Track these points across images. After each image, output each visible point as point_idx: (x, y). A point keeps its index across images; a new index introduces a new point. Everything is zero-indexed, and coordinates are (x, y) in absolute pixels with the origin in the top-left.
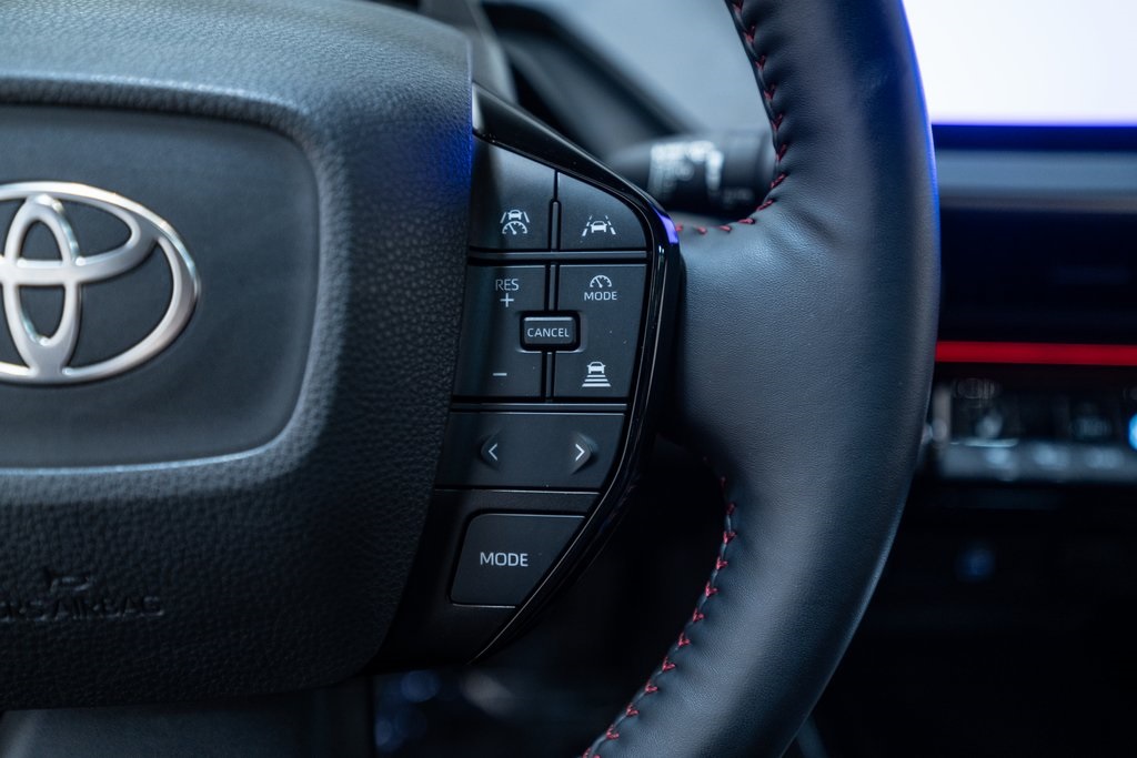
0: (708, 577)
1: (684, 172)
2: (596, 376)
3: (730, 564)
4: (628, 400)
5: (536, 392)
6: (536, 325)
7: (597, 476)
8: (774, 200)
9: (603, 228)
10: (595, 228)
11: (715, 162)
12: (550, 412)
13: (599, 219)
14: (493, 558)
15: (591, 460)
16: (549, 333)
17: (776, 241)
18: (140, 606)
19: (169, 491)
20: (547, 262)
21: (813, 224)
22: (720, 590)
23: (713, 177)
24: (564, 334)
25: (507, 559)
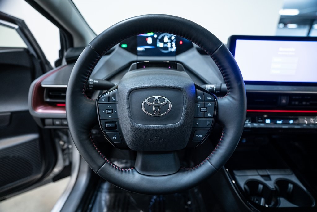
0: (221, 138)
1: (211, 89)
2: (209, 115)
3: (224, 136)
4: (213, 118)
5: (202, 117)
6: (202, 109)
7: (210, 126)
8: (228, 95)
9: (209, 98)
10: (208, 98)
11: (215, 88)
12: (204, 119)
13: (209, 97)
14: (198, 136)
15: (209, 124)
16: (204, 110)
17: (229, 100)
18: (163, 140)
19: (168, 128)
20: (203, 102)
21: (233, 98)
22: (223, 139)
23: (215, 90)
24: (205, 110)
25: (200, 136)
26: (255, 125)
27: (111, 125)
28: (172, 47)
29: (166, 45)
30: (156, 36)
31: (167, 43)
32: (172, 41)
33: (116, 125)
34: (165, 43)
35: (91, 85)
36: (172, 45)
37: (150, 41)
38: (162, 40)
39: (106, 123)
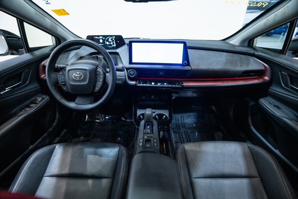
4: (102, 81)
5: (98, 81)
10: (101, 73)
15: (101, 84)
16: (99, 78)
20: (99, 75)
26: (145, 85)
27: (63, 83)
28: (113, 44)
29: (110, 43)
30: (104, 38)
31: (111, 42)
32: (113, 41)
33: (65, 83)
34: (109, 42)
35: (59, 67)
36: (113, 43)
37: (101, 41)
38: (108, 41)
39: (62, 83)
